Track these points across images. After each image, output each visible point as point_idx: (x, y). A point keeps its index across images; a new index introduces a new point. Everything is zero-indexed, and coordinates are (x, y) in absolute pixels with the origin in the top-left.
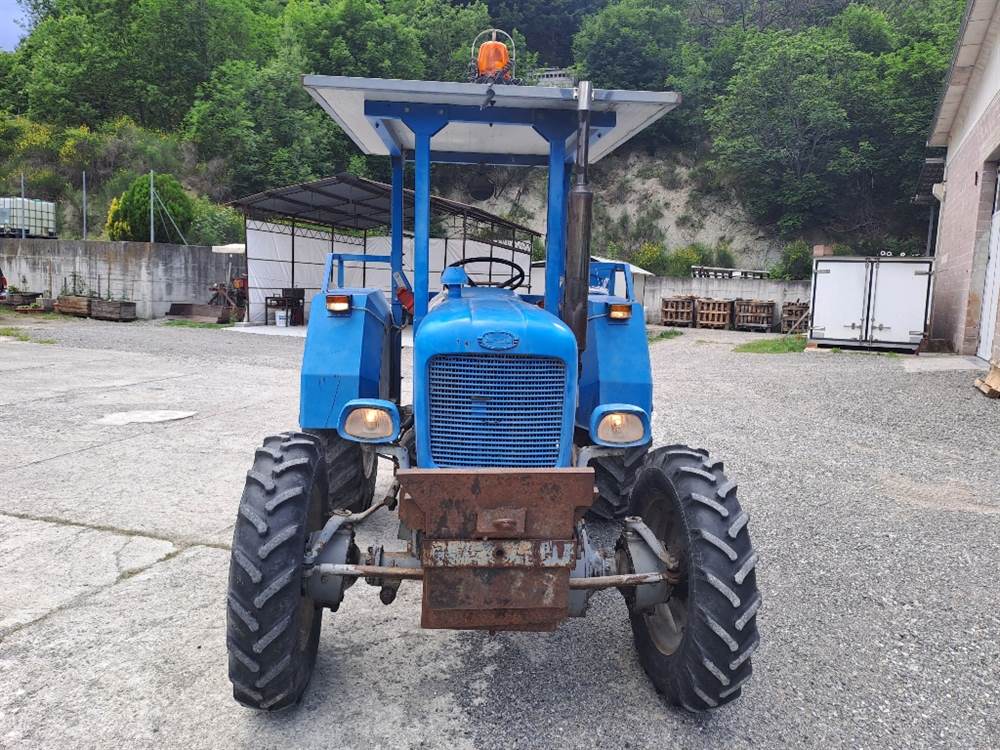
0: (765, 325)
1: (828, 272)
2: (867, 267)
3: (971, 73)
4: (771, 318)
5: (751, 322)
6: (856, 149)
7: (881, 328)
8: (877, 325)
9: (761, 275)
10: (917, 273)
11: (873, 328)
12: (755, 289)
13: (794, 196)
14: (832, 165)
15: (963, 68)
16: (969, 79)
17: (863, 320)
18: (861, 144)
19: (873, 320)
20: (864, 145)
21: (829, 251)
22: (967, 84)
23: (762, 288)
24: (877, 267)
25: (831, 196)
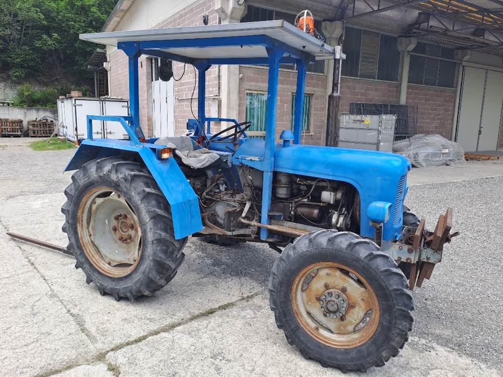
0: (19, 133)
1: (81, 105)
2: (100, 103)
3: (125, 13)
4: (21, 128)
5: (10, 132)
6: (50, 36)
7: (110, 133)
8: (109, 132)
9: (8, 104)
10: (123, 106)
11: (107, 133)
12: (6, 112)
13: (17, 58)
14: (38, 44)
15: (122, 10)
16: (123, 16)
17: (102, 129)
18: (53, 34)
19: (106, 129)
20: (55, 35)
21: (81, 94)
22: (122, 18)
23: (10, 112)
24: (105, 104)
25: (38, 60)
